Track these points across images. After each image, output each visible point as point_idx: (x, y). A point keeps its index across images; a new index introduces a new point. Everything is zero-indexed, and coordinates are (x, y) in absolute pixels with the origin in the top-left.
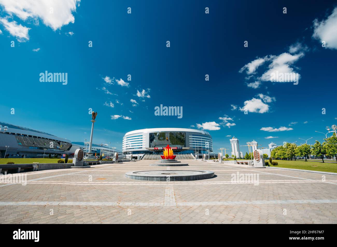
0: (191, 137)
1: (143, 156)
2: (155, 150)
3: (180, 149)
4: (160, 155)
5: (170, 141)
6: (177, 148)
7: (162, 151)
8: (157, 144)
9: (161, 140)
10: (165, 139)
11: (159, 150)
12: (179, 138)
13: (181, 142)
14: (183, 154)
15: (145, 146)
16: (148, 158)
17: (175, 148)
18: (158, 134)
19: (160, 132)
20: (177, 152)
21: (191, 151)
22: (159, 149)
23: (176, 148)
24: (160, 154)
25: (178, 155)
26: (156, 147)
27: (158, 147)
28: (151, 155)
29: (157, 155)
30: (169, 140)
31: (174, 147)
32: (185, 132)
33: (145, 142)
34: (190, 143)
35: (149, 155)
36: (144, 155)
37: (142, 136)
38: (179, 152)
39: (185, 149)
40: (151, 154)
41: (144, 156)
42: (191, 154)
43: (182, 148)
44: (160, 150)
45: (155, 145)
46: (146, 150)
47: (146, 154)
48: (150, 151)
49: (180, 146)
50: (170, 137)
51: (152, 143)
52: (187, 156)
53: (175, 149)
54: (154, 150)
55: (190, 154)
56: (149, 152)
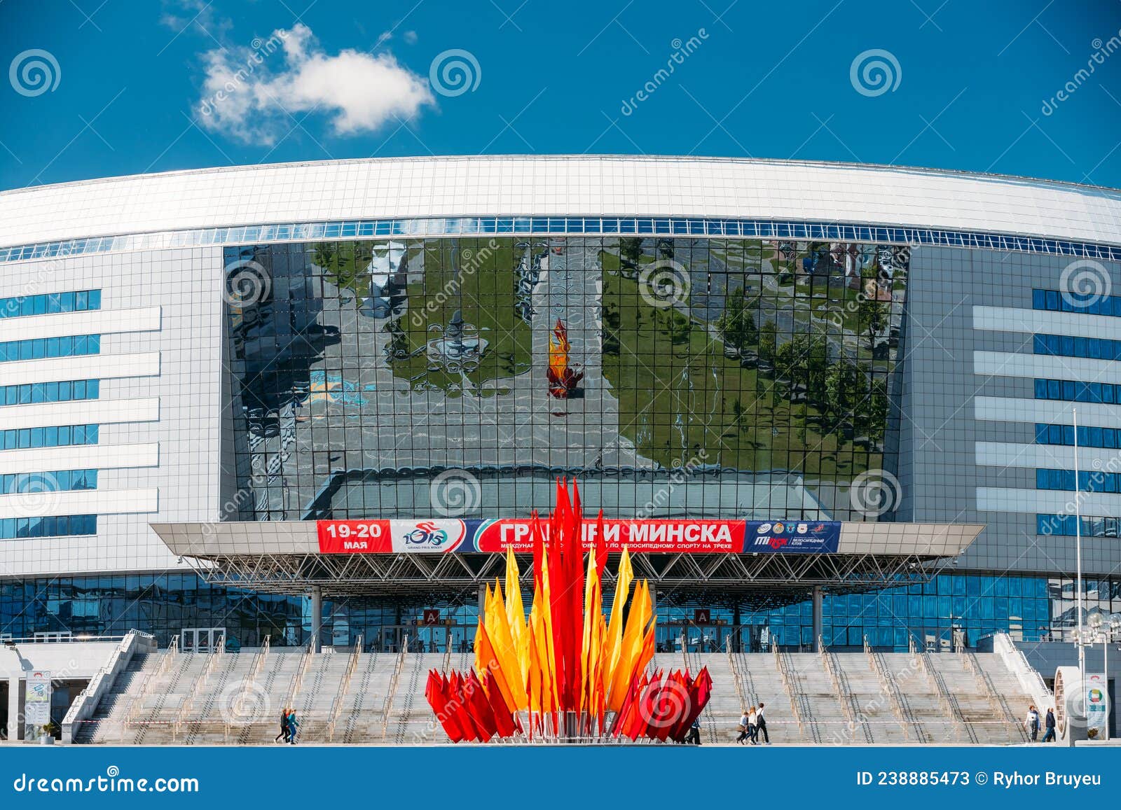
0: (1002, 342)
1: (118, 682)
2: (340, 559)
3: (796, 560)
4: (434, 662)
5: (612, 402)
6: (745, 533)
7: (470, 597)
8: (373, 461)
9: (440, 378)
10: (511, 371)
11: (408, 566)
12: (782, 342)
13: (825, 427)
14: (845, 644)
15: (143, 499)
16: (209, 707)
17: (707, 533)
18: (381, 269)
19: (436, 231)
20: (738, 599)
21: (1000, 583)
22: (399, 546)
23: (725, 534)
24: (417, 647)
25: (753, 659)
26: (352, 518)
27: (383, 518)
28: (267, 656)
29: (364, 658)
30: (593, 379)
31: (685, 516)
32: (900, 232)
33: (147, 409)
34: (988, 454)
35: (218, 658)
36: (135, 660)
37: (88, 300)
38: (777, 615)
39: (886, 561)
40: (257, 643)
41: (137, 678)
42: (1001, 642)
43: (832, 533)
44: (431, 560)
45: (340, 480)
46: (171, 562)
47: (164, 643)
48: (248, 581)
49: (800, 495)
50: (611, 318)
51: (270, 427)
52: (926, 682)
53: (705, 557)
54: (311, 567)
55: (985, 646)
56: (217, 593)
